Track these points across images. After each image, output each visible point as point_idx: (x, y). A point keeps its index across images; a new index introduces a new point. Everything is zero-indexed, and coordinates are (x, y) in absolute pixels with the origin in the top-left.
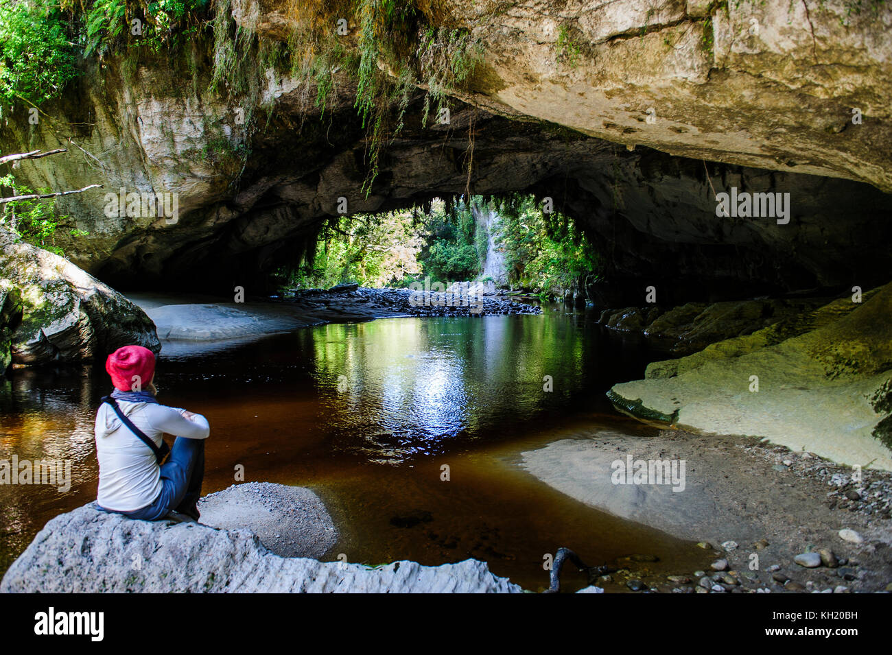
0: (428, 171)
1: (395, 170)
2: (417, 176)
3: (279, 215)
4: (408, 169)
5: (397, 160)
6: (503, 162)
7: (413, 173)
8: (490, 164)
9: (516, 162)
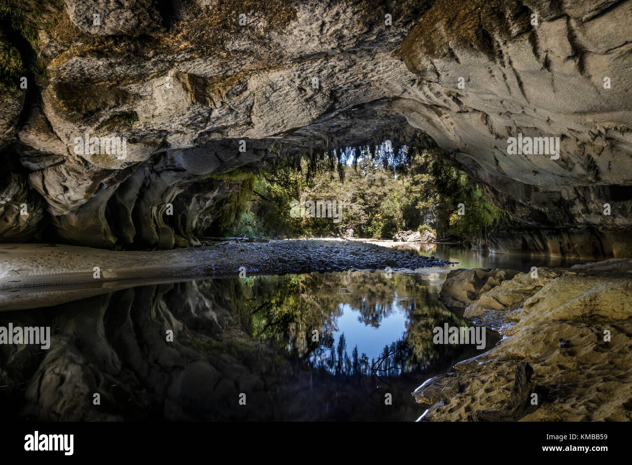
0: (171, 107)
1: (138, 110)
2: (160, 114)
3: (64, 172)
4: (152, 107)
5: (138, 97)
6: (255, 87)
7: (157, 112)
8: (241, 92)
9: (272, 86)
